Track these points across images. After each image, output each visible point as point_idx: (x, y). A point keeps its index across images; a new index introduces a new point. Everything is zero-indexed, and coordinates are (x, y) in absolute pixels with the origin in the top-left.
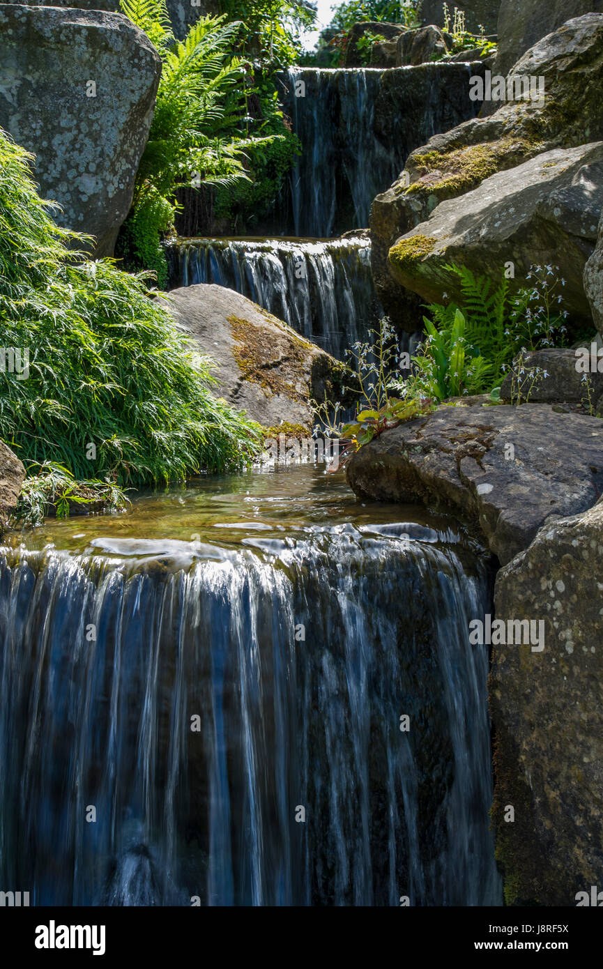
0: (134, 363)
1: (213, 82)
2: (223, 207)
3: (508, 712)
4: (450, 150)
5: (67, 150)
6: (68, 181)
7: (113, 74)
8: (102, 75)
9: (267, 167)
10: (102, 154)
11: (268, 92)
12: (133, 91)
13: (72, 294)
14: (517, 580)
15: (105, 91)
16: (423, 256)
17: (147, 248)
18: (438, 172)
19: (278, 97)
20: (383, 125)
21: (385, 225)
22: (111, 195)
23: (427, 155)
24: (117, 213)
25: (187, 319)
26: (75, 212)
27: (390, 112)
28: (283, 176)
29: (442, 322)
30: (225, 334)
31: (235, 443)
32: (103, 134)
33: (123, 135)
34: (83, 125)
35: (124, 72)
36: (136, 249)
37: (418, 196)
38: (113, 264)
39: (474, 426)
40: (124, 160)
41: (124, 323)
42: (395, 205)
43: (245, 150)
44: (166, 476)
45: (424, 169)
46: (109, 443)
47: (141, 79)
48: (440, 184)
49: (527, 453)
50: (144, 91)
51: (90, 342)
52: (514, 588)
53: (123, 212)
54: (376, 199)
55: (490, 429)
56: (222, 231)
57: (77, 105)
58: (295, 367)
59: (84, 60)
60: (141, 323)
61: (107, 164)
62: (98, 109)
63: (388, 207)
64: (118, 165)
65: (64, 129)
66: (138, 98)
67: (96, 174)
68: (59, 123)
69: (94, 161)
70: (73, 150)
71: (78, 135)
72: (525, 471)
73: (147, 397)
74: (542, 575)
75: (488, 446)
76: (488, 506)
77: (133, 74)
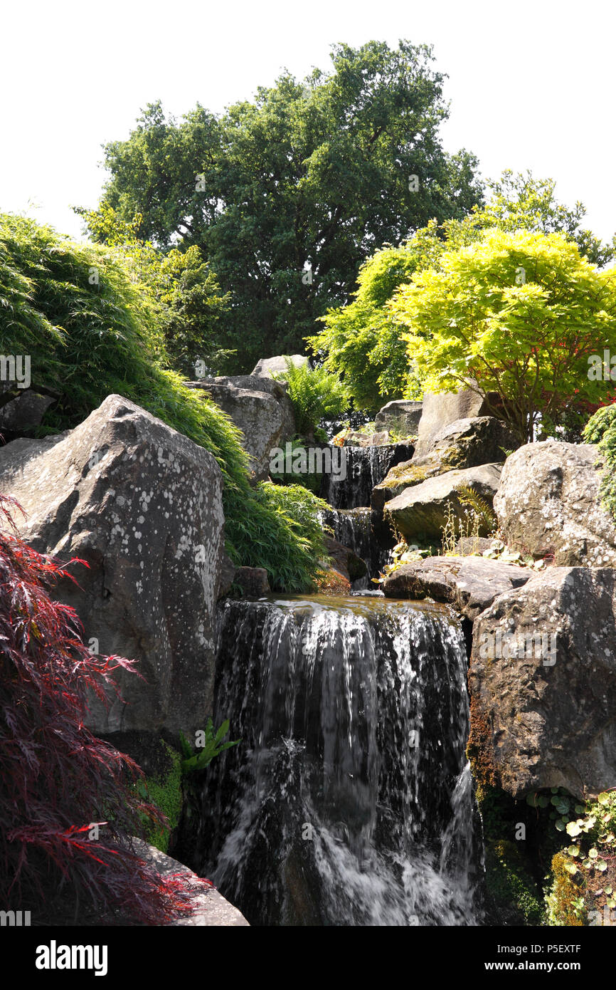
7: (265, 419)
8: (260, 419)
12: (272, 428)
15: (261, 427)
22: (259, 473)
32: (258, 445)
33: (267, 447)
35: (269, 419)
37: (395, 486)
42: (384, 490)
47: (276, 422)
50: (277, 428)
54: (375, 488)
55: (458, 563)
57: (248, 431)
59: (252, 412)
62: (257, 434)
64: (263, 460)
66: (275, 431)
71: (248, 444)
75: (459, 569)
76: (464, 592)
77: (273, 420)
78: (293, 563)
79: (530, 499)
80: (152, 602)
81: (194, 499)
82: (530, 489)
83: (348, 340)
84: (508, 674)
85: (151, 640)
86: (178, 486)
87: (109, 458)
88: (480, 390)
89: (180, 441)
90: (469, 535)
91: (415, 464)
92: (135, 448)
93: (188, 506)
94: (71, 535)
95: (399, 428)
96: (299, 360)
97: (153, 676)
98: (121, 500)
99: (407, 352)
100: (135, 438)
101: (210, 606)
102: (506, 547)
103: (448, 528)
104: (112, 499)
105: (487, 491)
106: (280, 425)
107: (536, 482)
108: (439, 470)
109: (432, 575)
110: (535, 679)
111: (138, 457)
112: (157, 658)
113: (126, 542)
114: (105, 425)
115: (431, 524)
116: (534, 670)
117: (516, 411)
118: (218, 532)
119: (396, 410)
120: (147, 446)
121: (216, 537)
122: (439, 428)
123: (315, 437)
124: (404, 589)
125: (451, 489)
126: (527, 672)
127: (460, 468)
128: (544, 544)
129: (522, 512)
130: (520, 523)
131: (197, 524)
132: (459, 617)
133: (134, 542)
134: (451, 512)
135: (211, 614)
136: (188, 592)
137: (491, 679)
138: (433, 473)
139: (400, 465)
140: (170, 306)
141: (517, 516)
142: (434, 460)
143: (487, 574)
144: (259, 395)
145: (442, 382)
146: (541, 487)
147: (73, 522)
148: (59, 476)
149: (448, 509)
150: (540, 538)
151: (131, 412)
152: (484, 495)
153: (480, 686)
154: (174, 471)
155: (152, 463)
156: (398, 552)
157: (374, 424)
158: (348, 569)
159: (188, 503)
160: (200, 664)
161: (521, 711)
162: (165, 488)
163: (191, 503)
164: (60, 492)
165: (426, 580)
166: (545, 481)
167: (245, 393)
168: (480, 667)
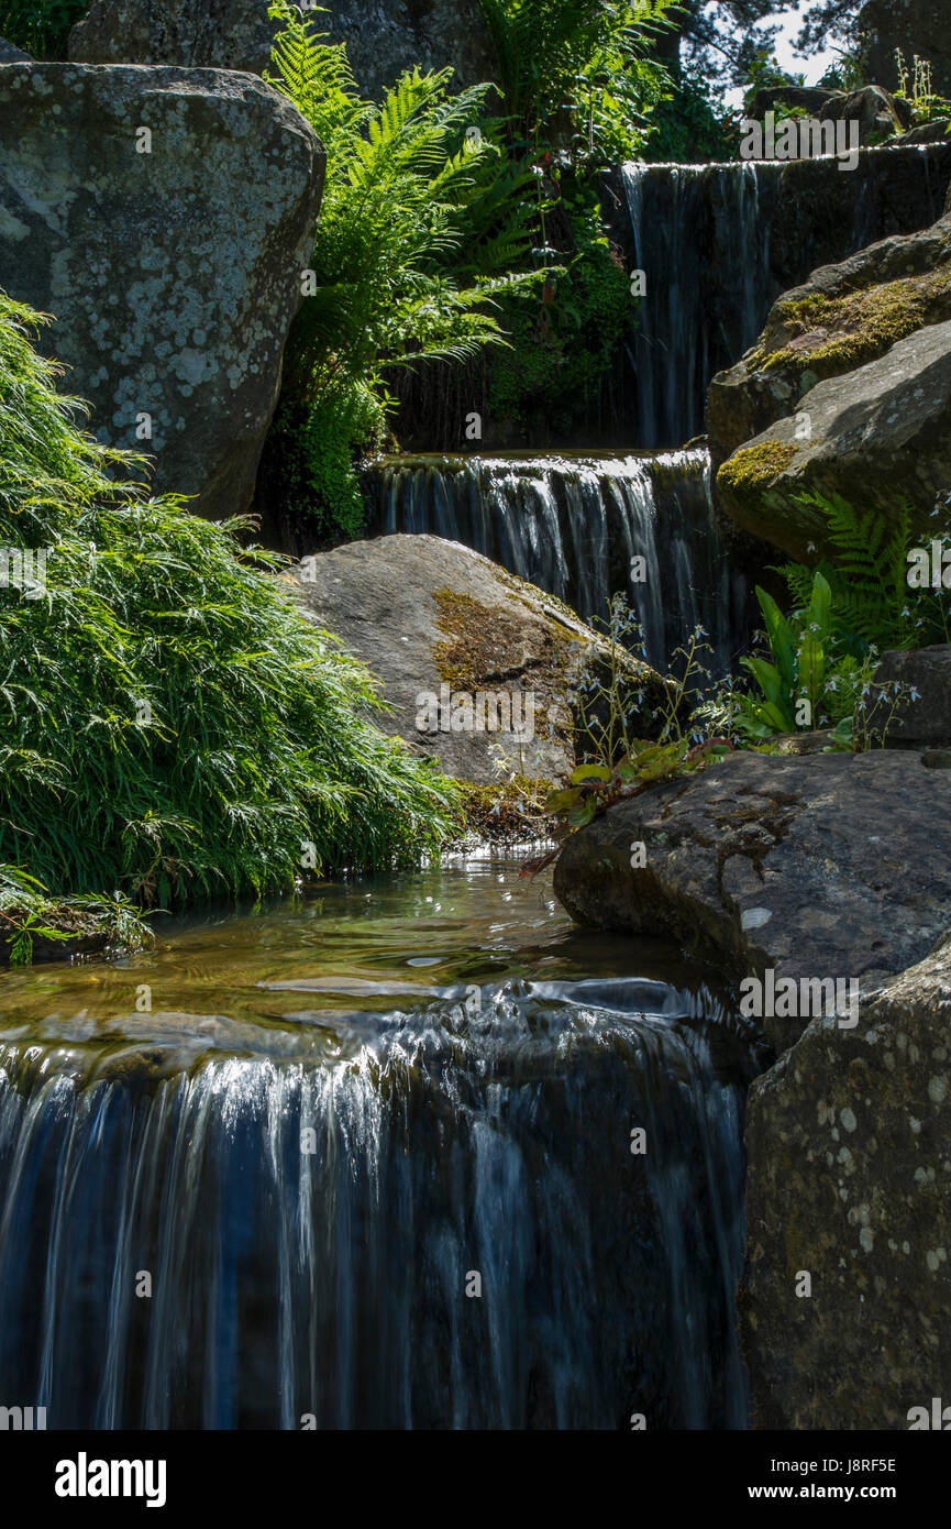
0: (199, 680)
1: (433, 184)
2: (505, 402)
3: (769, 1356)
4: (846, 292)
5: (153, 310)
6: (156, 362)
7: (235, 177)
8: (215, 179)
9: (583, 330)
10: (216, 314)
11: (586, 206)
12: (270, 205)
13: (93, 560)
14: (777, 1103)
15: (221, 207)
16: (770, 478)
17: (328, 473)
18: (821, 331)
19: (601, 214)
20: (785, 257)
21: (730, 424)
22: (234, 385)
23: (805, 302)
24: (248, 415)
25: (357, 596)
26: (169, 415)
27: (796, 234)
28: (614, 345)
29: (800, 595)
30: (426, 623)
31: (406, 818)
32: (218, 280)
33: (255, 280)
34: (182, 266)
35: (253, 171)
36: (312, 476)
37: (783, 373)
38: (180, 505)
39: (766, 795)
40: (260, 323)
41: (185, 610)
42: (745, 389)
43: (496, 296)
44: (256, 882)
45: (797, 326)
46: (138, 826)
47: (284, 183)
48: (822, 351)
49: (848, 847)
50: (289, 204)
51: (117, 645)
52: (774, 1119)
53: (259, 414)
54: (714, 381)
55: (792, 801)
56: (505, 441)
57: (171, 232)
58: (551, 677)
59: (183, 154)
60: (216, 609)
61: (226, 330)
62: (208, 237)
63: (734, 393)
64: (247, 332)
65: (148, 272)
66: (279, 216)
67: (206, 348)
68: (138, 262)
69: (202, 327)
70: (165, 308)
71: (173, 283)
72: (839, 882)
73: (217, 742)
74: (818, 1097)
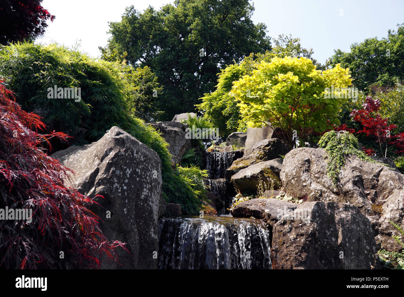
39: (261, 201)
45: (236, 164)
55: (265, 201)
62: (175, 146)
72: (274, 208)
75: (265, 204)
76: (268, 214)
77: (182, 140)
78: (192, 202)
79: (296, 173)
80: (131, 218)
81: (150, 172)
82: (296, 168)
83: (214, 105)
84: (289, 250)
85: (130, 235)
86: (143, 166)
87: (112, 154)
88: (272, 127)
89: (143, 147)
90: (270, 189)
91: (244, 159)
92: (124, 149)
93: (147, 176)
94: (96, 188)
95: (236, 144)
96: (193, 115)
97: (131, 251)
98: (118, 172)
99: (240, 111)
100: (124, 145)
101: (156, 220)
102: (286, 194)
103: (260, 186)
104: (114, 172)
105: (277, 170)
106: (185, 142)
107: (299, 165)
108: (255, 162)
109: (254, 207)
110: (301, 252)
111: (125, 154)
112: (133, 243)
113: (120, 191)
114: (111, 139)
115: (252, 185)
116: (301, 248)
117: (288, 135)
118: (160, 187)
119: (235, 136)
120: (129, 148)
121: (159, 190)
122: (254, 143)
123: (200, 148)
124: (241, 213)
125: (261, 170)
126: (298, 248)
127: (264, 161)
128: (303, 192)
129: (293, 179)
130: (292, 183)
131: (151, 184)
132: (266, 225)
133: (123, 190)
134: (261, 179)
135: (157, 224)
136: (147, 214)
137: (281, 252)
138: (252, 163)
139: (238, 160)
140: (137, 91)
141: (290, 180)
142: (253, 157)
143: (278, 206)
144: (176, 129)
145: (255, 123)
146: (301, 167)
147: (96, 181)
148: (90, 162)
149: (259, 178)
150: (301, 190)
151: (122, 134)
152: (276, 172)
153: (276, 255)
154: (141, 160)
155: (131, 156)
156: (237, 198)
157: (225, 143)
158: (216, 205)
159: (147, 174)
160: (152, 246)
161: (295, 267)
162: (137, 167)
163: (148, 174)
164: (91, 169)
165: (251, 209)
166: (302, 165)
167: (170, 128)
168: (276, 247)
